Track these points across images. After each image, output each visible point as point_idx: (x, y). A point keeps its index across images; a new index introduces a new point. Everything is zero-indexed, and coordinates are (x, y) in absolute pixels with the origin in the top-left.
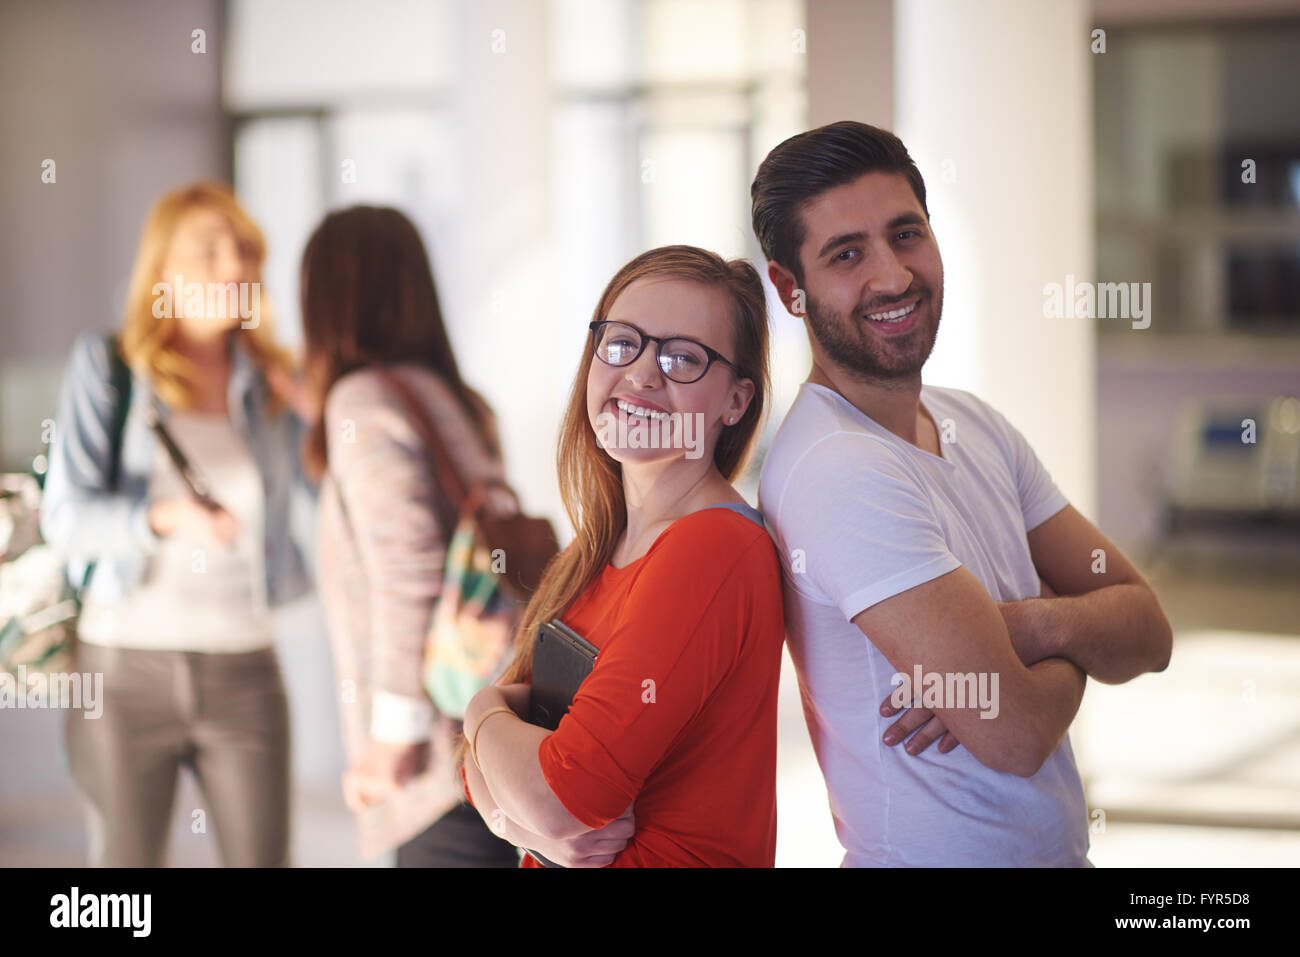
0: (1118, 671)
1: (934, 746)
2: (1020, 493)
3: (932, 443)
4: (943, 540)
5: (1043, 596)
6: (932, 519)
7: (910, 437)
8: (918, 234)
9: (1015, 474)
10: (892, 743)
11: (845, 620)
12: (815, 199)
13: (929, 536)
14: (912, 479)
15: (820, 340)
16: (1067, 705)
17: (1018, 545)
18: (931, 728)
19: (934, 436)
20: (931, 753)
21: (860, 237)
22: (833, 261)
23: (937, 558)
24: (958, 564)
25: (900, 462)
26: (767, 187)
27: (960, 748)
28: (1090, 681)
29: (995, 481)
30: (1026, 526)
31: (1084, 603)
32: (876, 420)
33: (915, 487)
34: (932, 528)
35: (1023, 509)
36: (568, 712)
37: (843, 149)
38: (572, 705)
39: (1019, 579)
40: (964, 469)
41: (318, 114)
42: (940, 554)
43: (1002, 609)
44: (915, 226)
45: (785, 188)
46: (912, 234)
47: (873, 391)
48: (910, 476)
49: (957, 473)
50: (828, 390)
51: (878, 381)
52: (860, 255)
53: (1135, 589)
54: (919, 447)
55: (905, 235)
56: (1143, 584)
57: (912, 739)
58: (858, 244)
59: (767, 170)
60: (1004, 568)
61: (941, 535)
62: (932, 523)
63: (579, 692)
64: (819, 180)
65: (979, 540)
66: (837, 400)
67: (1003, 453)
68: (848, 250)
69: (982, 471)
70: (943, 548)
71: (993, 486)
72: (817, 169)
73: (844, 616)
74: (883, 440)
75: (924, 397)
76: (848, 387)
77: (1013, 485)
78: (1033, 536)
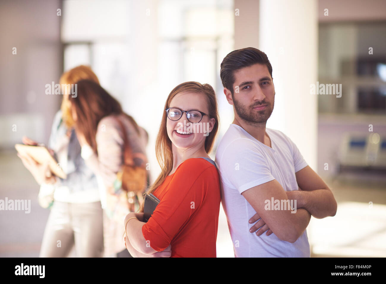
0: (320, 215)
1: (265, 234)
2: (294, 161)
3: (269, 143)
4: (270, 172)
5: (299, 190)
6: (267, 165)
7: (262, 141)
8: (268, 83)
9: (293, 155)
10: (252, 232)
11: (239, 194)
12: (239, 70)
13: (266, 170)
14: (261, 153)
15: (237, 112)
16: (305, 223)
17: (293, 176)
18: (264, 228)
19: (269, 142)
20: (264, 236)
21: (251, 83)
22: (243, 89)
23: (268, 176)
24: (274, 178)
25: (258, 148)
26: (225, 65)
27: (273, 234)
28: (312, 217)
29: (287, 156)
30: (295, 171)
31: (311, 193)
32: (253, 136)
33: (262, 155)
34: (267, 168)
35: (295, 165)
36: (151, 216)
37: (249, 56)
38: (153, 214)
39: (292, 185)
40: (278, 152)
41: (89, 44)
42: (269, 175)
43: (287, 193)
44: (268, 81)
45: (230, 66)
46: (266, 83)
47: (251, 127)
48: (261, 152)
49: (275, 153)
50: (238, 126)
51: (253, 124)
52: (251, 88)
53: (327, 191)
54: (264, 144)
55: (265, 83)
56: (329, 190)
57: (258, 231)
58: (250, 85)
59: (226, 60)
60: (288, 182)
61: (269, 170)
62: (267, 166)
63: (155, 210)
64: (241, 65)
65: (281, 173)
66: (241, 129)
67: (290, 149)
68: (247, 86)
69: (283, 153)
70: (270, 174)
71: (286, 158)
72: (240, 61)
73: (239, 193)
74: (253, 141)
75: (267, 131)
76: (244, 125)
77: (292, 158)
78: (297, 174)
